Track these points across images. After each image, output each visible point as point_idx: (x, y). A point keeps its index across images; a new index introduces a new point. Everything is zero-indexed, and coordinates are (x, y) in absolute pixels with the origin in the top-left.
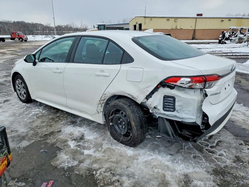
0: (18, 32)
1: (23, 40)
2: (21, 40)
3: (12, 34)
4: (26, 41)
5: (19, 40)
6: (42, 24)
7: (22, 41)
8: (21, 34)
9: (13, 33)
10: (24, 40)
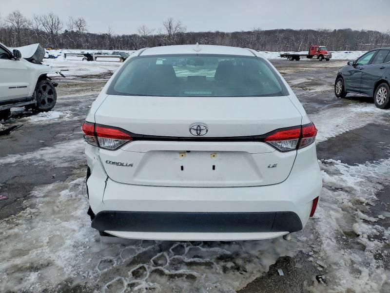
0: (320, 47)
1: (323, 58)
2: (320, 58)
3: (311, 49)
4: (328, 60)
5: (318, 58)
6: (378, 32)
7: (321, 60)
8: (324, 49)
9: (313, 48)
10: (326, 59)
